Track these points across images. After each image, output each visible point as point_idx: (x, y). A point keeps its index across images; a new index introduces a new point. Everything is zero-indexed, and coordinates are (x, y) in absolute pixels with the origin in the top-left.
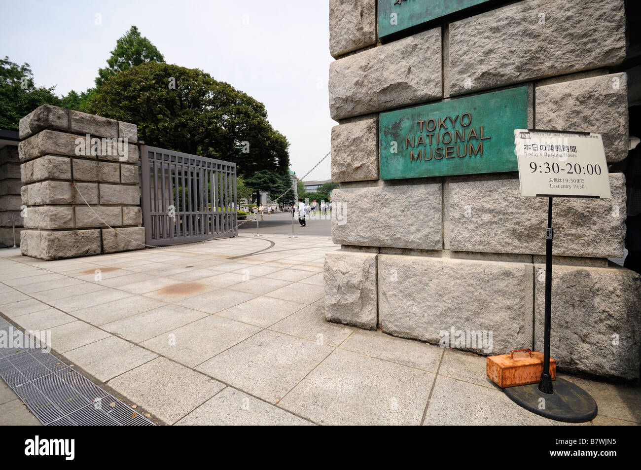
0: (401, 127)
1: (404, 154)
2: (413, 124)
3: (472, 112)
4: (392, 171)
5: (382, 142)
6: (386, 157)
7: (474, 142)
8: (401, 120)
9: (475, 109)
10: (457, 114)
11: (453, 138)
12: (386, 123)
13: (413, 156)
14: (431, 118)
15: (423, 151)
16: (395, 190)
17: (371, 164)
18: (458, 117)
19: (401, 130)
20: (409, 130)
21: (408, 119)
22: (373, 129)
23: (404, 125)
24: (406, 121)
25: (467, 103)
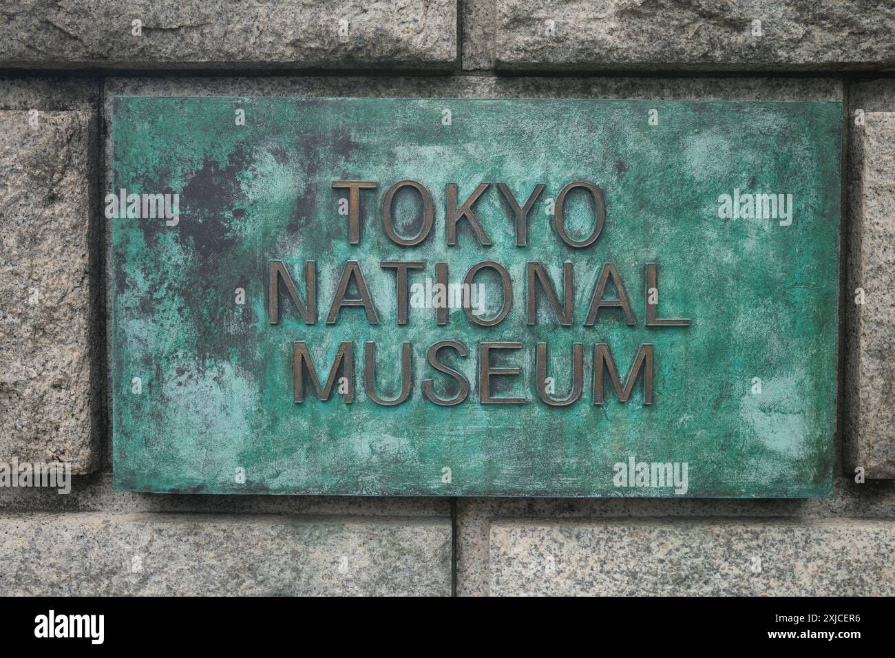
0: (243, 197)
1: (258, 355)
2: (310, 190)
3: (605, 179)
4: (186, 447)
5: (127, 269)
6: (147, 361)
7: (616, 336)
8: (241, 159)
9: (621, 167)
10: (537, 174)
11: (519, 303)
12: (154, 158)
13: (306, 375)
14: (409, 172)
15: (361, 353)
16: (198, 545)
17: (57, 386)
18: (540, 192)
19: (239, 214)
20: (285, 221)
21: (280, 156)
22: (71, 176)
23: (258, 184)
24: (267, 163)
25: (583, 132)
